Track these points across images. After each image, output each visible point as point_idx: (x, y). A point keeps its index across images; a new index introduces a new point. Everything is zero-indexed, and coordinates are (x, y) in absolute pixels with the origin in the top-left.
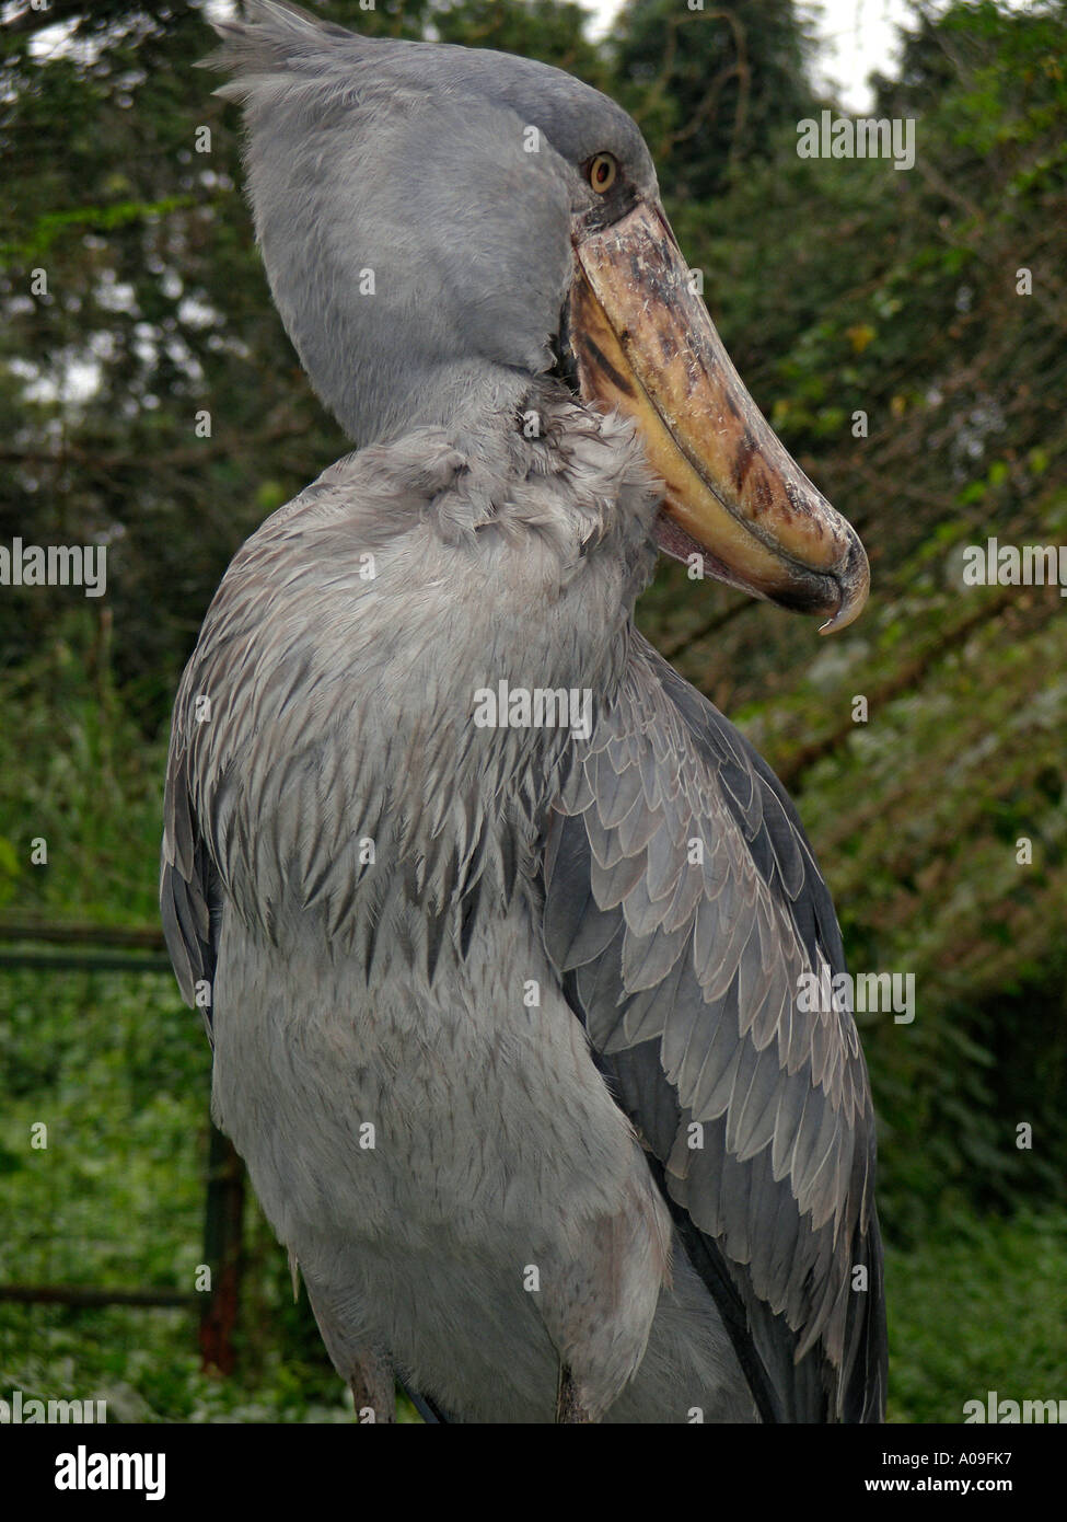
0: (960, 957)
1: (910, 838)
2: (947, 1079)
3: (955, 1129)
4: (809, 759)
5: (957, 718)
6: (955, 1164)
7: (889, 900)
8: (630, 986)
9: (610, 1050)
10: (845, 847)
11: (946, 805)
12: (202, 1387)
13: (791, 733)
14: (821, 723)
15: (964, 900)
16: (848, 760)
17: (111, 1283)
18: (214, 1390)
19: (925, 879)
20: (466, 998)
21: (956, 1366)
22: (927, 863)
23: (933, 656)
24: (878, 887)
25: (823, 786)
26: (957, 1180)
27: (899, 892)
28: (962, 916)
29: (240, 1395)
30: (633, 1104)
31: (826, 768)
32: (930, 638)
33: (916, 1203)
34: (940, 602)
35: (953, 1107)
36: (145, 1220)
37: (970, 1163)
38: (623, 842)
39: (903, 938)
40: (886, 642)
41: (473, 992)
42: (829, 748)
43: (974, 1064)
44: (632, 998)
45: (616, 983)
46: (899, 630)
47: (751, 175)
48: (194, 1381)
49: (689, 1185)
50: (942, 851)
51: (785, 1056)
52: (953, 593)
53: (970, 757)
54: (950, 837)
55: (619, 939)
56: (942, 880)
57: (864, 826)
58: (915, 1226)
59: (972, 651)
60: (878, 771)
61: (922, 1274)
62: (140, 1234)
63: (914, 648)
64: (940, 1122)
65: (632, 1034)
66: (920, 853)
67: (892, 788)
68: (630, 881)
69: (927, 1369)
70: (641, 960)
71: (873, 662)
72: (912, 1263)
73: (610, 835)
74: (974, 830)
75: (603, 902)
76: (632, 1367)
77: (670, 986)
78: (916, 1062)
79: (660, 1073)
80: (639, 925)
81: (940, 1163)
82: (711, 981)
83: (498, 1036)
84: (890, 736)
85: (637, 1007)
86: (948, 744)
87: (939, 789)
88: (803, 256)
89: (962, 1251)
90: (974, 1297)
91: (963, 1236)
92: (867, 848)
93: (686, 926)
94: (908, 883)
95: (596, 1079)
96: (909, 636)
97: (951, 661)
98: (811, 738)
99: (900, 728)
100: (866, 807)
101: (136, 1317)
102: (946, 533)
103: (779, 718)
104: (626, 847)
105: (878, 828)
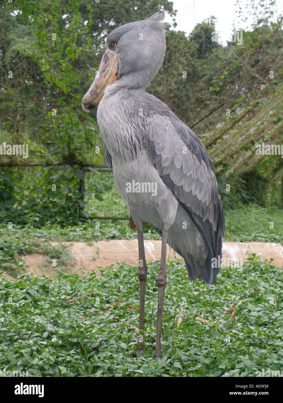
0: (241, 168)
1: (232, 150)
2: (239, 185)
3: (240, 192)
4: (216, 139)
5: (238, 133)
6: (240, 197)
7: (230, 160)
8: (163, 166)
9: (162, 175)
10: (223, 152)
11: (237, 146)
12: (128, 230)
13: (214, 136)
14: (218, 134)
15: (241, 159)
16: (222, 139)
17: (120, 217)
18: (130, 231)
19: (235, 156)
20: (140, 167)
21: (239, 226)
22: (235, 154)
23: (234, 124)
24: (228, 158)
25: (219, 143)
26: (241, 200)
27: (231, 158)
28: (241, 162)
29: (133, 232)
30: (167, 183)
31: (219, 141)
32: (234, 121)
33: (235, 203)
34: (235, 116)
35: (240, 189)
36: (123, 208)
37: (243, 197)
38: (160, 144)
39: (232, 165)
40: (227, 122)
41: (141, 166)
42: (219, 138)
43: (243, 183)
44: (164, 167)
45: (161, 165)
46: (229, 120)
47: (210, 55)
48: (127, 230)
49: (178, 195)
50: (237, 152)
51: (193, 177)
52: (237, 115)
53: (241, 139)
54: (238, 150)
55: (161, 158)
56: (237, 157)
57: (225, 149)
58: (234, 206)
59: (240, 123)
60: (227, 140)
61: (235, 213)
62: (123, 210)
63: (231, 123)
64: (238, 191)
65: (165, 173)
66: (234, 153)
67: (229, 143)
68: (162, 150)
69: (235, 226)
70: (165, 162)
71: (225, 125)
72: (234, 212)
73: (158, 143)
74: (242, 149)
75: (158, 153)
76: (172, 222)
77: (170, 166)
78: (234, 183)
79: (170, 179)
80: (164, 157)
81: (238, 198)
82: (178, 165)
83: (146, 173)
84: (229, 136)
85: (165, 169)
86: (237, 137)
87: (237, 143)
88: (217, 67)
89: (241, 210)
90: (242, 216)
91: (242, 208)
92: (226, 152)
93: (172, 157)
94: (232, 157)
95: (161, 180)
96: (230, 121)
97: (237, 125)
98: (217, 136)
99: (230, 134)
100: (225, 146)
101: (123, 221)
102: (236, 106)
103: (212, 133)
104: (161, 145)
105: (227, 149)
